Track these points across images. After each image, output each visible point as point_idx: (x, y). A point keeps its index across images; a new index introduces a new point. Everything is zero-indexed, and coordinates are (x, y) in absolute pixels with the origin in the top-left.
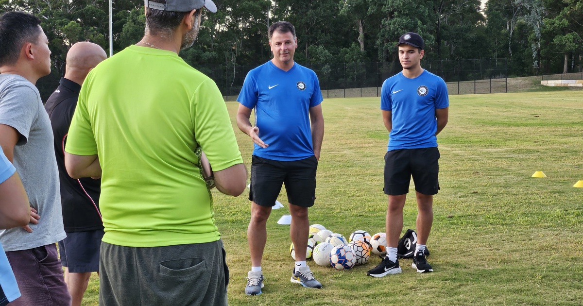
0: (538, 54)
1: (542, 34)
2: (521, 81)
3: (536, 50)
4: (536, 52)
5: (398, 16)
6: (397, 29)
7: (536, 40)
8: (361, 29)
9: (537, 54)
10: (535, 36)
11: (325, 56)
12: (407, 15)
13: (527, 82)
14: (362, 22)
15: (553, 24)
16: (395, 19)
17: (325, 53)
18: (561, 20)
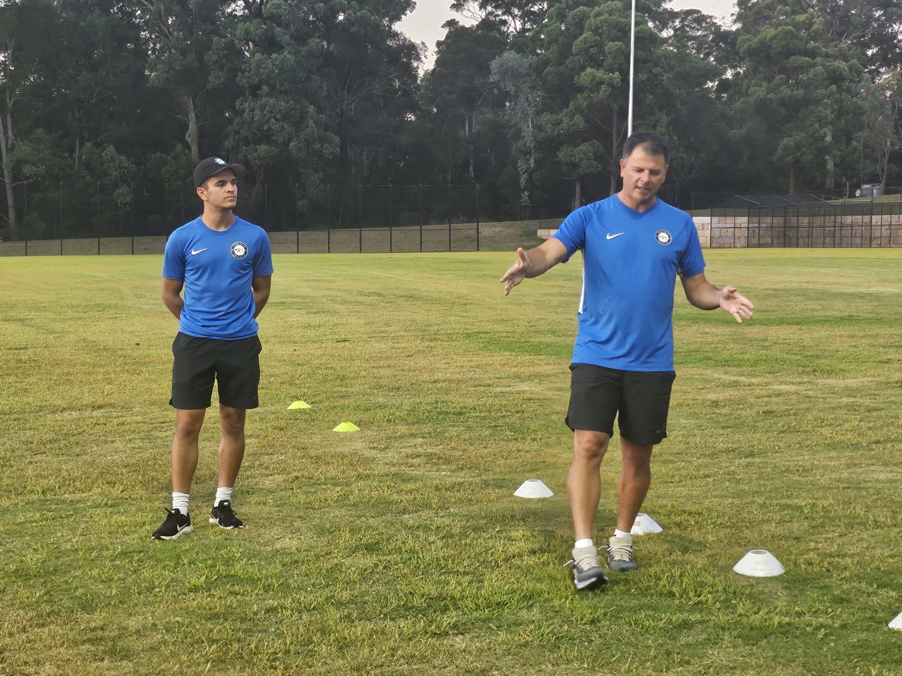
0: (530, 180)
1: (537, 142)
2: (501, 229)
3: (526, 171)
4: (525, 176)
5: (270, 95)
6: (268, 121)
7: (526, 153)
8: (192, 115)
9: (527, 180)
10: (525, 145)
11: (120, 168)
12: (286, 92)
13: (512, 231)
14: (194, 102)
15: (558, 124)
16: (264, 100)
17: (120, 163)
18: (572, 119)
